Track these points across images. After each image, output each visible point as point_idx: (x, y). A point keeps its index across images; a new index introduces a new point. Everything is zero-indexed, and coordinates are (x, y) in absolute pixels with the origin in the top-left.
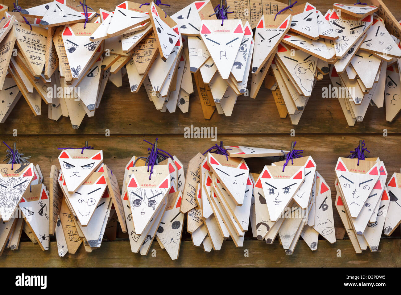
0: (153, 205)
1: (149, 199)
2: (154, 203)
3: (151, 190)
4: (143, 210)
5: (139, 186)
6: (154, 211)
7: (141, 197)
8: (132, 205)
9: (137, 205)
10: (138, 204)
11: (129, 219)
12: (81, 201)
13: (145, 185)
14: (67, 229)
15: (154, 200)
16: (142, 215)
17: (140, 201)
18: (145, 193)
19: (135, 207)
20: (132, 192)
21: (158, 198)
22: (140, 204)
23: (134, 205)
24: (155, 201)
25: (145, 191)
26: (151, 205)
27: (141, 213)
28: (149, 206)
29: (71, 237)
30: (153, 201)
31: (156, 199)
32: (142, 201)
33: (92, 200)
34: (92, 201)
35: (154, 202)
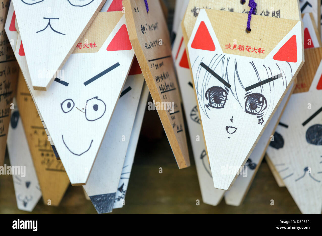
0: (258, 110)
1: (247, 89)
2: (260, 102)
3: (252, 63)
4: (231, 120)
5: (219, 49)
6: (261, 127)
7: (226, 80)
8: (203, 101)
9: (216, 105)
10: (218, 101)
11: (194, 117)
12: (69, 105)
13: (235, 46)
14: (36, 137)
15: (261, 96)
16: (229, 135)
17: (224, 94)
18: (236, 69)
19: (210, 108)
20: (202, 64)
21: (272, 89)
22: (223, 102)
23: (207, 102)
24: (264, 99)
25: (236, 65)
26: (253, 107)
27: (227, 128)
28: (246, 111)
29: (48, 161)
30: (258, 96)
31: (265, 90)
32: (230, 93)
33: (95, 102)
34: (96, 108)
35: (261, 99)
